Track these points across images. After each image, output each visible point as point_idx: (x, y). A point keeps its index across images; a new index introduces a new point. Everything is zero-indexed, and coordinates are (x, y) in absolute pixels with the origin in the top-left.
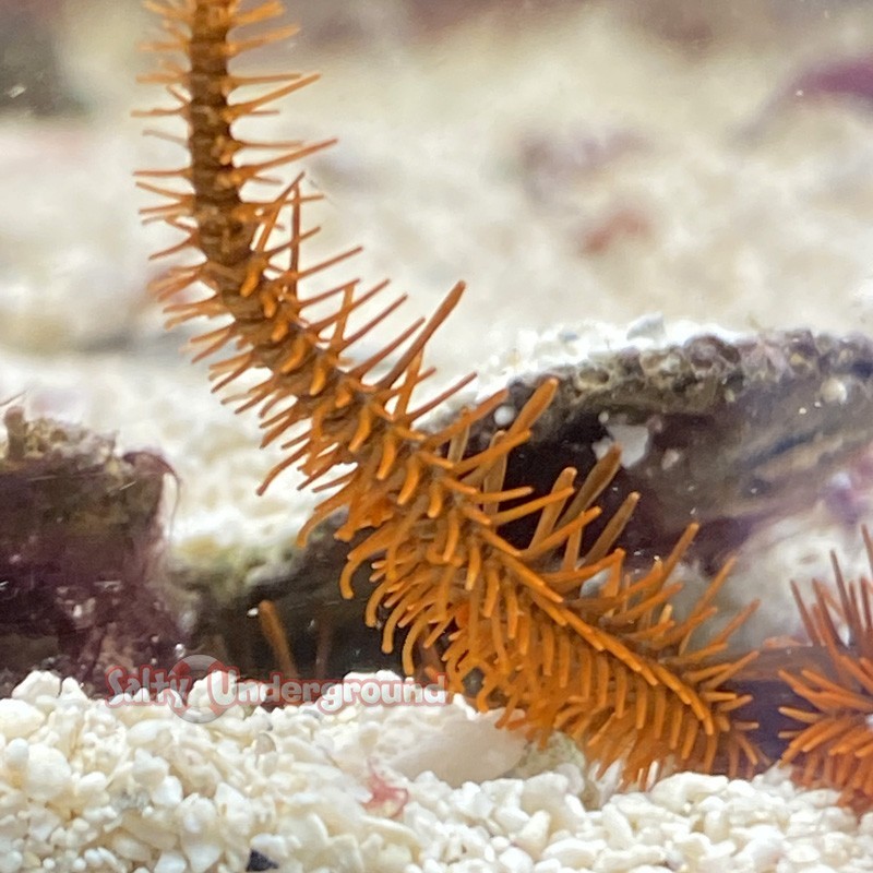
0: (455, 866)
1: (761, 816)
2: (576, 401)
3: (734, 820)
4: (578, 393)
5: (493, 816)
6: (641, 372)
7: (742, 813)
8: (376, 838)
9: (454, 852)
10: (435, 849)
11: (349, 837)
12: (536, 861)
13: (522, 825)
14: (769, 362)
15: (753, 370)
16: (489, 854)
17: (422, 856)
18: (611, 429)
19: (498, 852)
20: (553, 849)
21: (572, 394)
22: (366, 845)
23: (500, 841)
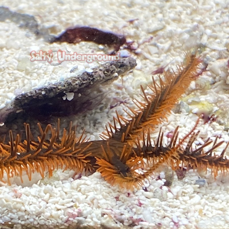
0: (31, 206)
1: (91, 190)
2: (58, 91)
3: (86, 192)
4: (59, 89)
5: (39, 195)
6: (72, 85)
7: (88, 190)
8: (15, 203)
9: (31, 203)
10: (27, 203)
11: (10, 203)
12: (47, 203)
13: (44, 196)
14: (100, 75)
15: (96, 77)
16: (38, 203)
17: (24, 205)
18: (66, 94)
19: (40, 202)
20: (50, 201)
21: (58, 90)
22: (13, 204)
23: (40, 200)
